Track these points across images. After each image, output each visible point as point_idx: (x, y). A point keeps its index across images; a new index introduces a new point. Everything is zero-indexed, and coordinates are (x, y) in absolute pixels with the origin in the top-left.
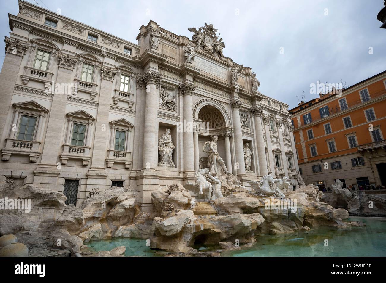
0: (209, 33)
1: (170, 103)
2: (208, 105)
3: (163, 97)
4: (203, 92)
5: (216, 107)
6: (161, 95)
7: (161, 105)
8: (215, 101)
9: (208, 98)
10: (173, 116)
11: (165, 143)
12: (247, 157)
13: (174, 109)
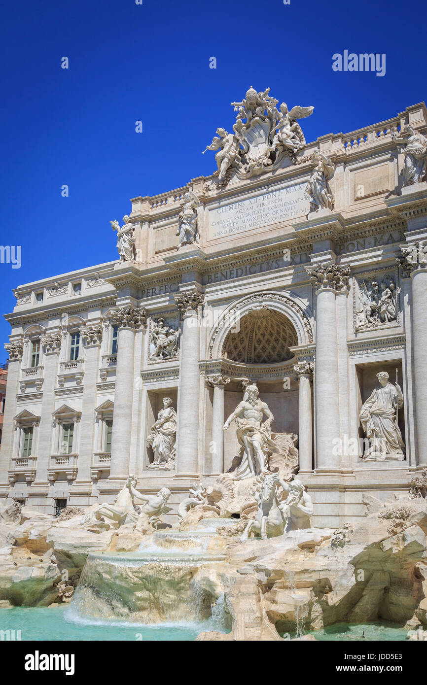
2: (247, 313)
3: (155, 340)
6: (152, 337)
7: (151, 357)
8: (267, 294)
9: (246, 297)
10: (169, 371)
11: (157, 427)
12: (372, 414)
13: (175, 355)
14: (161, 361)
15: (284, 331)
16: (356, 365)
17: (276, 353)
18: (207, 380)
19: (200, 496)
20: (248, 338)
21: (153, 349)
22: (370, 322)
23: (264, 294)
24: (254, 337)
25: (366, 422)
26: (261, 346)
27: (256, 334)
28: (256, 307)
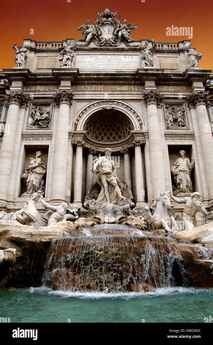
0: (106, 21)
1: (40, 120)
2: (101, 109)
3: (33, 115)
4: (93, 94)
5: (115, 109)
6: (31, 114)
7: (29, 125)
8: (114, 102)
9: (101, 101)
10: (43, 135)
11: (30, 169)
12: (180, 171)
13: (47, 126)
14: (37, 129)
15: (115, 125)
16: (168, 145)
17: (106, 137)
18: (73, 142)
19: (75, 213)
20: (93, 126)
21: (31, 120)
22: (172, 125)
23: (112, 101)
24: (97, 126)
25: (176, 175)
26: (99, 131)
27: (98, 124)
28: (106, 107)
